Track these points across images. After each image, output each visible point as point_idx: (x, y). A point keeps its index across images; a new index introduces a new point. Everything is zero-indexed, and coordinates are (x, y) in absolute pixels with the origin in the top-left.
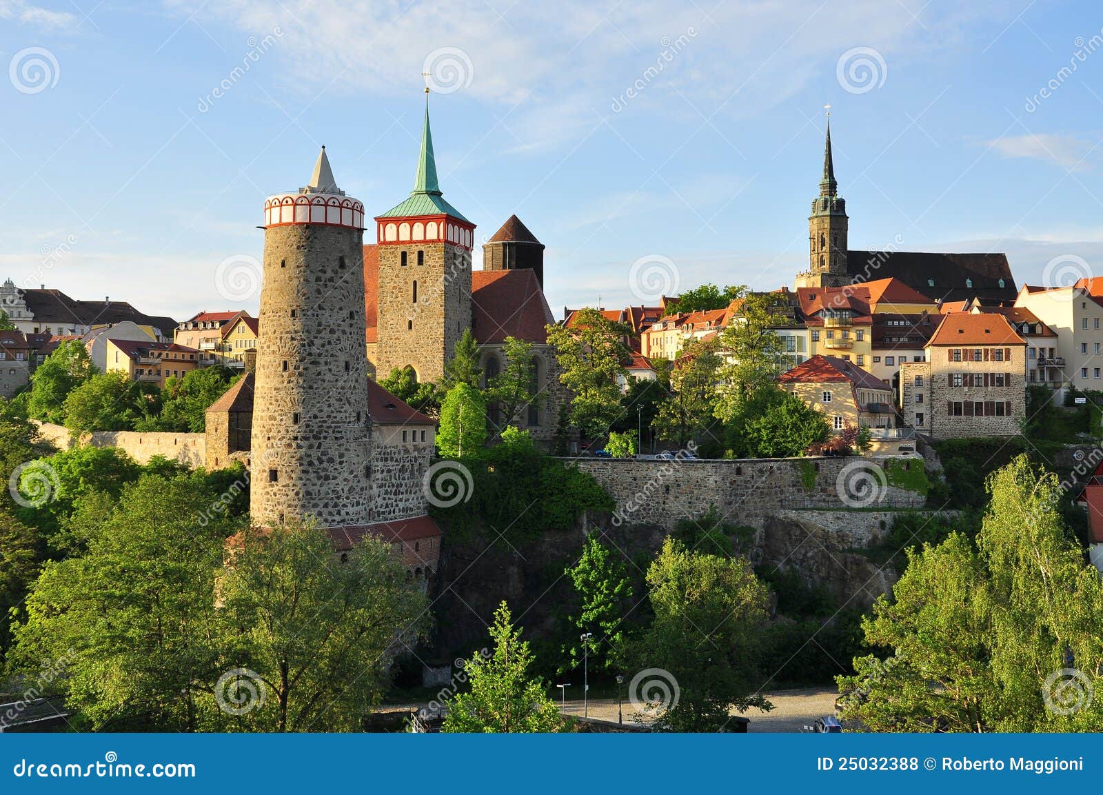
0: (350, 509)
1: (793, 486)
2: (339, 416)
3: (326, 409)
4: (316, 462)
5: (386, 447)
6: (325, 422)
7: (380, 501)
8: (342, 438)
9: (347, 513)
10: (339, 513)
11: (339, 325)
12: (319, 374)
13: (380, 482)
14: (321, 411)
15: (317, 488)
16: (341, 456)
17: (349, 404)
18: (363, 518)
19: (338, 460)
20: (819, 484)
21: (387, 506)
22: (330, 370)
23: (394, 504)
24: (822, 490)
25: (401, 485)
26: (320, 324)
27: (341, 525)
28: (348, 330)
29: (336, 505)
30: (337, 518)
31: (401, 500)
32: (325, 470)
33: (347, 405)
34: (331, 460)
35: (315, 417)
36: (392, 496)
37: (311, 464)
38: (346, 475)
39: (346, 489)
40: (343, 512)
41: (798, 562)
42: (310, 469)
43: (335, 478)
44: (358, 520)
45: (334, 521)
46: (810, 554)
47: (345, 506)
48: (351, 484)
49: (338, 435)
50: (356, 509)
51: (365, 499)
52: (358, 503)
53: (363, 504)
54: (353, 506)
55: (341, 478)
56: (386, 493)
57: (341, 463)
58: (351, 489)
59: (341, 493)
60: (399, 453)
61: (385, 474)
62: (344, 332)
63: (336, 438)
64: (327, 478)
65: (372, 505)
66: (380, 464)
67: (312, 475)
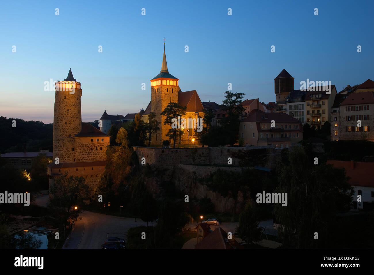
0: (66, 158)
1: (186, 157)
2: (63, 135)
3: (60, 134)
4: (58, 147)
5: (82, 143)
6: (60, 137)
7: (80, 157)
8: (64, 141)
9: (65, 159)
10: (63, 159)
11: (64, 113)
12: (59, 125)
13: (80, 152)
14: (59, 134)
15: (58, 153)
16: (64, 145)
17: (67, 132)
18: (71, 161)
19: (63, 146)
20: (197, 156)
21: (83, 158)
22: (61, 124)
23: (87, 157)
24: (198, 158)
25: (91, 153)
26: (59, 113)
27: (64, 162)
28: (67, 114)
29: (62, 157)
30: (63, 160)
31: (91, 156)
32: (60, 149)
33: (66, 133)
34: (61, 146)
35: (58, 136)
36: (86, 155)
37: (57, 147)
38: (65, 150)
39: (65, 153)
40: (64, 159)
41: (181, 181)
42: (57, 148)
43: (62, 151)
44: (69, 161)
45: (62, 161)
46: (184, 179)
47: (64, 157)
48: (66, 152)
49: (63, 140)
50: (68, 158)
51: (72, 156)
52: (69, 157)
53: (71, 157)
54: (67, 157)
55: (63, 151)
56: (83, 154)
57: (64, 147)
58: (67, 153)
59: (63, 154)
60: (90, 144)
61: (82, 150)
62: (65, 115)
63: (62, 141)
64: (60, 151)
65: (76, 157)
66: (79, 147)
67: (57, 150)
